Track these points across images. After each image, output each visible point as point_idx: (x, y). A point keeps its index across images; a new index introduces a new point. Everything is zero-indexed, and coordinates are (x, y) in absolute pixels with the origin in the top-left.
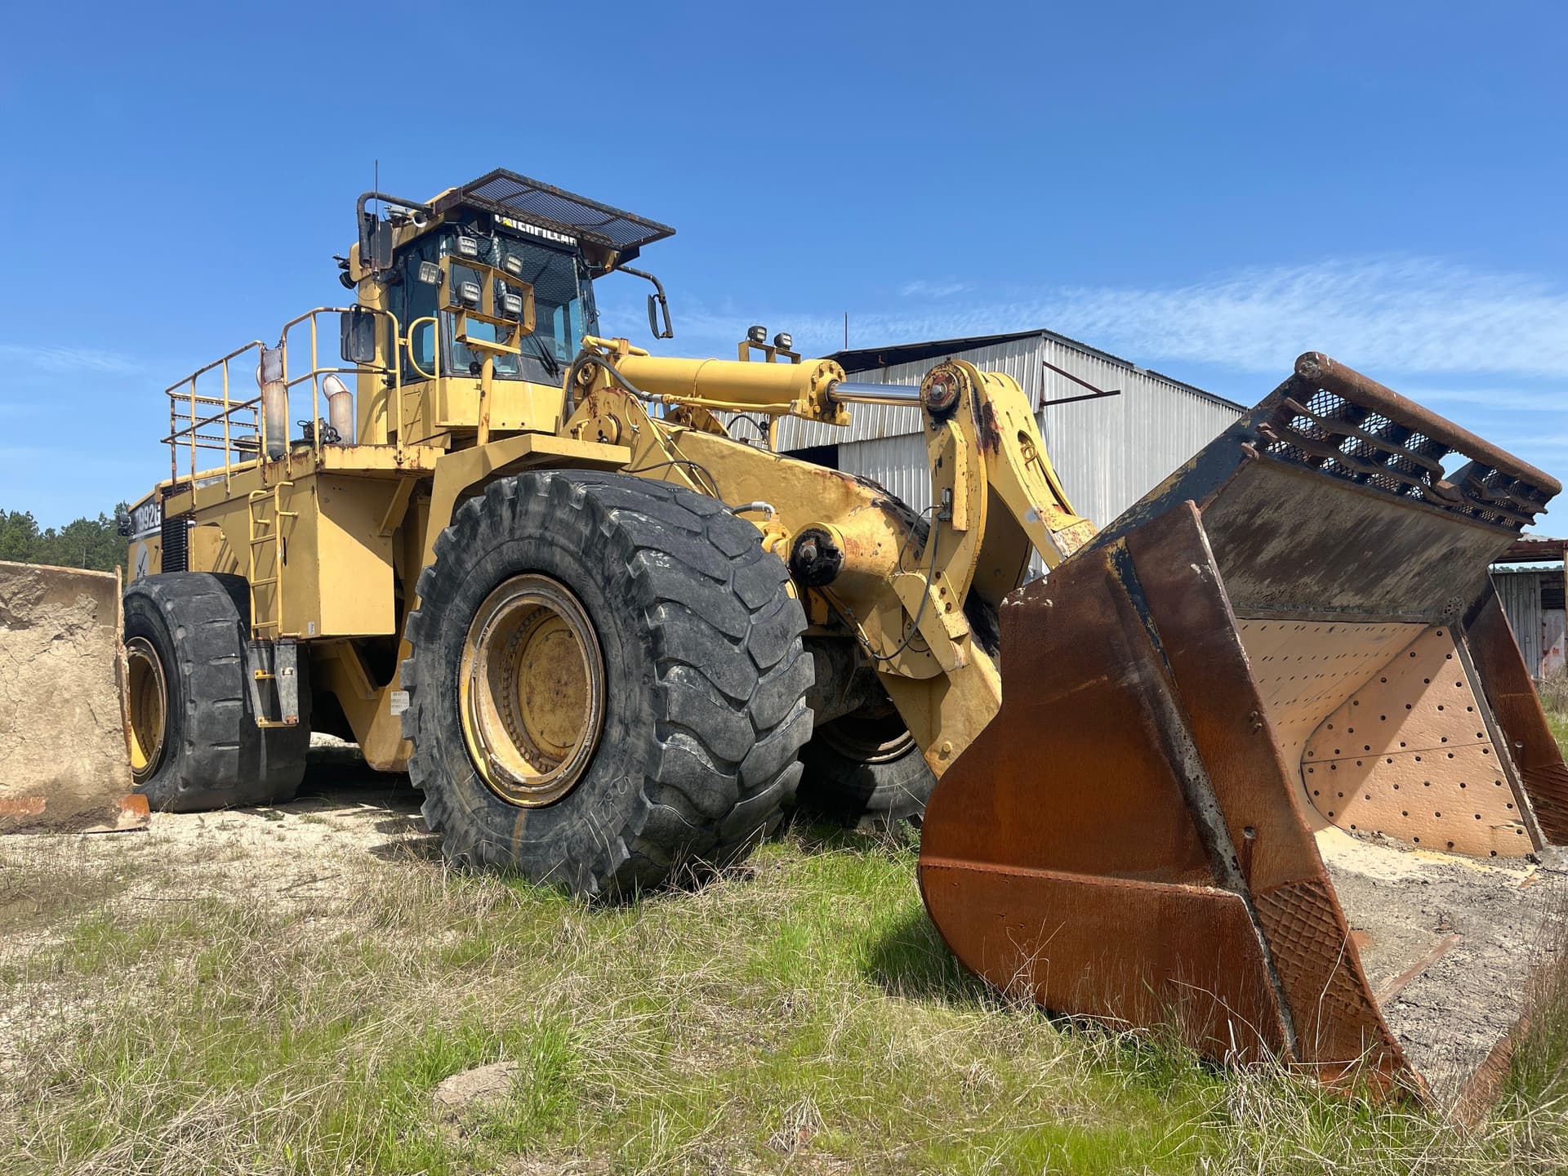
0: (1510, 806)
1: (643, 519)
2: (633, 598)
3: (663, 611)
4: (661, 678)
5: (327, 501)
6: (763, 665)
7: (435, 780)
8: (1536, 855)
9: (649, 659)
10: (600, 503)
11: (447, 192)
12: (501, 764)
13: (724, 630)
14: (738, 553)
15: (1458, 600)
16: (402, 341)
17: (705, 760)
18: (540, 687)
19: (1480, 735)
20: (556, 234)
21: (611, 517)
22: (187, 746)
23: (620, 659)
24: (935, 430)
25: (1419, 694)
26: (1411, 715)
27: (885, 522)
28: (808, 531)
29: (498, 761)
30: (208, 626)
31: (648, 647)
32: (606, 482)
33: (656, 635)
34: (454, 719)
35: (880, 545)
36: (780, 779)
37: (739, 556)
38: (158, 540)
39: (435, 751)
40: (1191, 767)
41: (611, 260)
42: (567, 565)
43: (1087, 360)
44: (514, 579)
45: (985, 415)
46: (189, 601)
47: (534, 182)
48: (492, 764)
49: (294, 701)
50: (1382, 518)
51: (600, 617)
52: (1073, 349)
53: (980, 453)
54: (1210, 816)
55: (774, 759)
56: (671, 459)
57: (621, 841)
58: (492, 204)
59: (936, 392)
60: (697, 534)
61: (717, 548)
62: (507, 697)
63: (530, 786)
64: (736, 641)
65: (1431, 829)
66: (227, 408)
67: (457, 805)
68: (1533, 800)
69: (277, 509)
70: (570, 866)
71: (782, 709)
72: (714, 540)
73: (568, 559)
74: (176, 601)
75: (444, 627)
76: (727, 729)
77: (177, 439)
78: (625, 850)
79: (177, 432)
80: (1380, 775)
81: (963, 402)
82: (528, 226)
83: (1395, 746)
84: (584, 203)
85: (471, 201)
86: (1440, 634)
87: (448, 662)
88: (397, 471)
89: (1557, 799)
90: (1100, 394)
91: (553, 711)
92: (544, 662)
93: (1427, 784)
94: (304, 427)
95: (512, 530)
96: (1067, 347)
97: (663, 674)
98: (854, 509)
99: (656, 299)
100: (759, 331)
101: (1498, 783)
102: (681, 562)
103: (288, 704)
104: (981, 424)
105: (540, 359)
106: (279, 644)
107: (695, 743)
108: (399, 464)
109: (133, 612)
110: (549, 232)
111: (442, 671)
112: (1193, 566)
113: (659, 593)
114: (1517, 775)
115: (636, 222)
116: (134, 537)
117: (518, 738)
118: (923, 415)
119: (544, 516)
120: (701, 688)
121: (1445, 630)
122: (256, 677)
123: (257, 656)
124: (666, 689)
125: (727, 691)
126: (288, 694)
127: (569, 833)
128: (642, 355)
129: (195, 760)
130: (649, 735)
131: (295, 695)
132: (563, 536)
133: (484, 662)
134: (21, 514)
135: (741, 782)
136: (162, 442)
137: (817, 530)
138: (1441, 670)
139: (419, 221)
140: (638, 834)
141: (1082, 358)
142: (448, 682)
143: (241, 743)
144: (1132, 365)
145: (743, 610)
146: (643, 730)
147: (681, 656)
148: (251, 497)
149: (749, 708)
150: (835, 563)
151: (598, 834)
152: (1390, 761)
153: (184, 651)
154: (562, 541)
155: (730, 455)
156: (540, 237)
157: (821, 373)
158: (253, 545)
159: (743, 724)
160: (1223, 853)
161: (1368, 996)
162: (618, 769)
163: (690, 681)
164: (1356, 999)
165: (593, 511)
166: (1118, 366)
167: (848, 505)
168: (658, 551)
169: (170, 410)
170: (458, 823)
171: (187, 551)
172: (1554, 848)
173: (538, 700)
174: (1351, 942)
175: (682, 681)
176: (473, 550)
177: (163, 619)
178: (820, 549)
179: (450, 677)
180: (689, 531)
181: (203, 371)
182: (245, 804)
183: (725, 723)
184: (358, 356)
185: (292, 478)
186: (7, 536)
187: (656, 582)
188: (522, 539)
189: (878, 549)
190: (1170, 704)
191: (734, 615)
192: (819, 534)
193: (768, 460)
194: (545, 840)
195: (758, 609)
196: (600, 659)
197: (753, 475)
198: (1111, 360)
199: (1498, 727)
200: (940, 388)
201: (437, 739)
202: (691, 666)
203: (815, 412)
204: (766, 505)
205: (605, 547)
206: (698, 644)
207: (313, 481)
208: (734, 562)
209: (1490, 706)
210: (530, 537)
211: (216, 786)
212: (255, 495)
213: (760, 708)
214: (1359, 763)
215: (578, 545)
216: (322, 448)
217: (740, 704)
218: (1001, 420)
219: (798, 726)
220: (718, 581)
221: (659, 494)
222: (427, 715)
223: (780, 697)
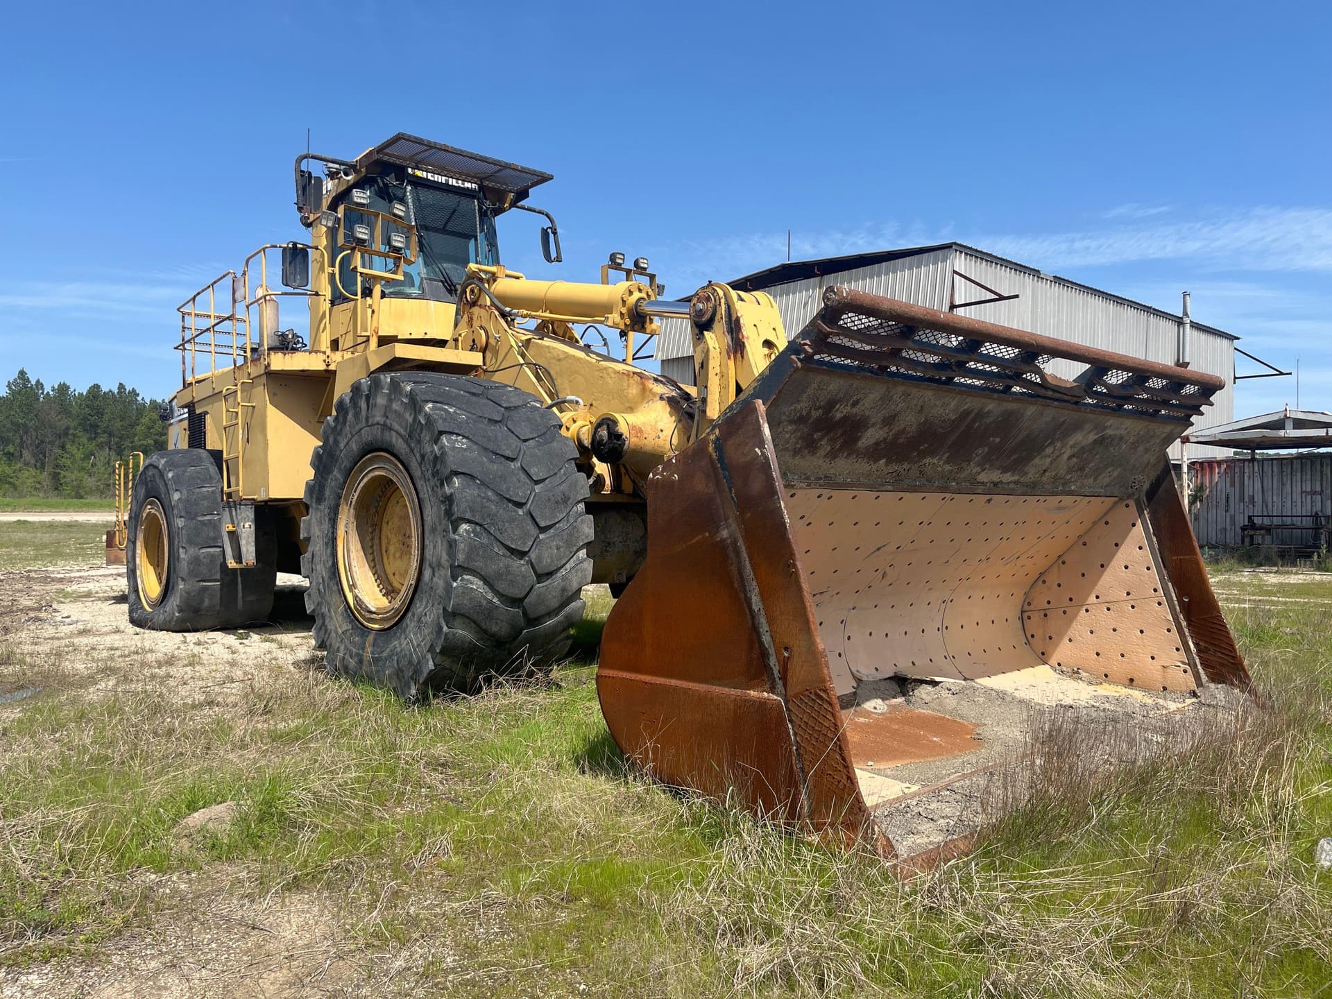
0: (1178, 650)
1: (451, 410)
2: (438, 471)
3: (456, 482)
4: (454, 533)
5: (275, 394)
6: (542, 524)
7: (321, 608)
8: (1197, 691)
9: (446, 519)
10: (418, 398)
11: (368, 151)
12: (361, 597)
13: (508, 496)
14: (531, 436)
15: (1142, 477)
16: (330, 270)
17: (490, 596)
18: (394, 540)
19: (1155, 590)
20: (460, 182)
21: (427, 409)
22: (180, 582)
23: (430, 518)
24: (699, 339)
25: (1112, 556)
26: (1106, 573)
27: (669, 413)
28: (603, 419)
29: (359, 595)
30: (197, 490)
31: (446, 509)
32: (430, 381)
33: (449, 500)
34: (333, 563)
35: (662, 431)
36: (563, 613)
37: (532, 439)
38: (186, 422)
39: (321, 586)
40: (756, 602)
41: (508, 200)
42: (400, 445)
43: (996, 268)
44: (369, 456)
45: (734, 327)
46: (185, 471)
47: (429, 142)
48: (356, 597)
49: (252, 549)
50: (989, 412)
51: (420, 484)
52: (982, 259)
53: (729, 358)
54: (766, 639)
55: (554, 597)
56: (522, 361)
57: (429, 656)
58: (404, 159)
59: (698, 309)
60: (496, 422)
61: (513, 432)
62: (372, 547)
63: (378, 614)
64: (520, 505)
65: (1117, 667)
66: (213, 321)
67: (333, 628)
68: (1196, 645)
69: (239, 400)
70: (399, 673)
71: (560, 559)
72: (510, 427)
73: (400, 441)
74: (176, 471)
75: (327, 492)
76: (509, 573)
77: (187, 346)
78: (431, 663)
79: (186, 340)
80: (1081, 625)
81: (718, 317)
82: (436, 176)
83: (1092, 599)
84: (473, 157)
85: (386, 158)
86: (1127, 506)
87: (330, 519)
88: (326, 371)
89: (1215, 645)
90: (1001, 298)
91: (401, 557)
92: (396, 520)
93: (1115, 630)
94: (279, 336)
95: (367, 418)
96: (976, 257)
97: (455, 530)
98: (648, 402)
99: (549, 230)
100: (618, 256)
101: (1169, 630)
102: (476, 444)
103: (247, 551)
104: (732, 334)
105: (442, 281)
106: (240, 505)
107: (481, 583)
108: (328, 366)
109: (149, 479)
110: (454, 180)
111: (326, 526)
112: (757, 449)
113: (454, 467)
114: (1184, 624)
115: (519, 171)
116: (172, 421)
117: (378, 578)
118: (692, 327)
119: (386, 407)
120: (485, 541)
121: (1132, 503)
122: (227, 530)
123: (228, 513)
124: (455, 541)
125: (508, 543)
126: (248, 543)
127: (399, 649)
128: (517, 278)
129: (186, 593)
130: (446, 575)
131: (253, 544)
132: (397, 423)
133: (352, 519)
134: (158, 401)
135: (525, 613)
136: (175, 348)
137: (609, 419)
138: (1129, 537)
139: (346, 174)
140: (438, 651)
141: (991, 266)
142: (330, 534)
143: (221, 580)
144: (1038, 271)
145: (528, 481)
146: (442, 572)
147: (468, 516)
148: (224, 392)
149: (529, 557)
150: (620, 445)
151: (415, 650)
152: (1087, 611)
153: (178, 508)
154: (396, 427)
155: (564, 359)
156: (447, 184)
157: (631, 293)
158: (225, 428)
159: (523, 569)
160: (772, 666)
161: (851, 775)
162: (428, 602)
163: (476, 535)
164: (845, 777)
165: (414, 403)
166: (1025, 273)
167: (643, 399)
168: (458, 435)
169: (181, 323)
170: (333, 642)
171: (205, 432)
172: (1212, 686)
173: (392, 549)
174: (844, 734)
175: (469, 535)
176: (344, 433)
177: (166, 485)
178: (610, 434)
179: (330, 530)
180: (489, 419)
181: (198, 294)
182: (226, 628)
183: (507, 568)
184: (295, 282)
185: (251, 377)
186: (147, 419)
187: (452, 459)
188: (373, 425)
189: (661, 434)
190: (745, 555)
191: (518, 485)
192: (609, 422)
193: (591, 363)
194: (384, 655)
195: (543, 480)
196: (419, 518)
197: (581, 375)
198: (1018, 268)
199: (1170, 584)
200: (701, 306)
201: (323, 577)
202: (477, 524)
203: (625, 324)
204: (577, 399)
205: (421, 431)
206: (483, 507)
207: (264, 380)
208: (527, 443)
209: (1165, 567)
210: (378, 424)
211: (203, 612)
212: (227, 390)
213: (539, 557)
214: (1065, 612)
215: (406, 431)
216: (269, 354)
217: (522, 554)
218: (747, 331)
219: (576, 572)
220: (508, 458)
221: (474, 391)
222: (317, 559)
223: (558, 549)
